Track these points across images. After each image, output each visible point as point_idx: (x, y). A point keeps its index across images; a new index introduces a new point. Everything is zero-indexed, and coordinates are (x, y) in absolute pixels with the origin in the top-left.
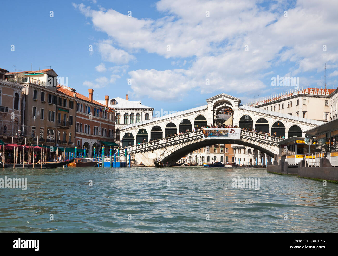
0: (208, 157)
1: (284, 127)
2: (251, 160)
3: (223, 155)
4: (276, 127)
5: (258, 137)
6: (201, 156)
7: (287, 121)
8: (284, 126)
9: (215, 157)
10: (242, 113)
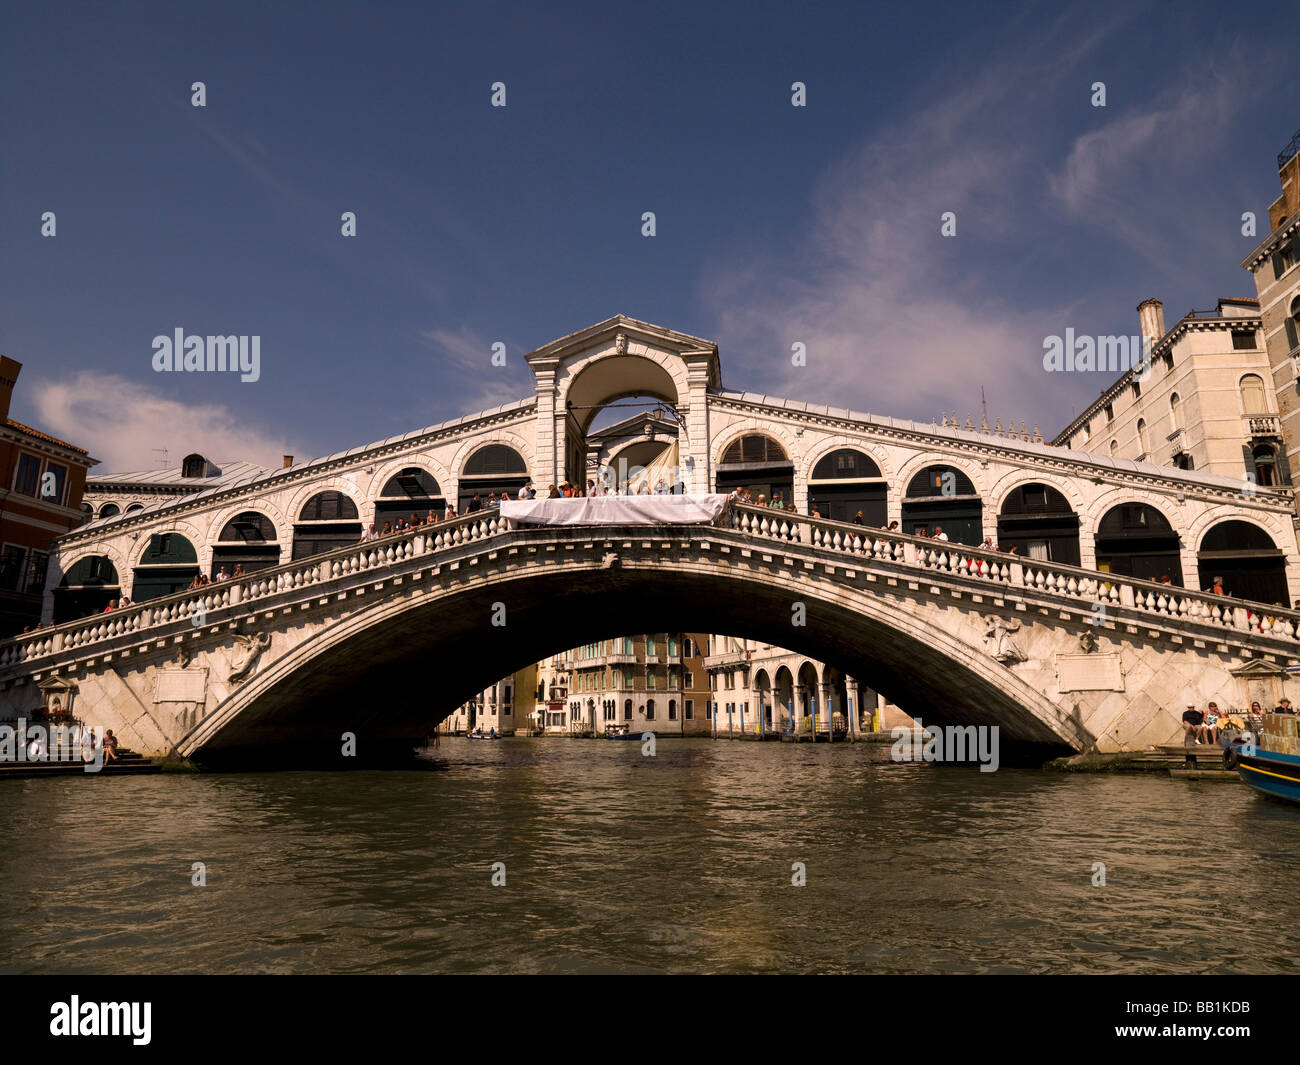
0: (628, 705)
1: (974, 497)
2: (769, 709)
3: (678, 698)
4: (929, 499)
5: (833, 545)
6: (605, 702)
7: (989, 461)
8: (973, 491)
9: (651, 703)
10: (730, 425)
